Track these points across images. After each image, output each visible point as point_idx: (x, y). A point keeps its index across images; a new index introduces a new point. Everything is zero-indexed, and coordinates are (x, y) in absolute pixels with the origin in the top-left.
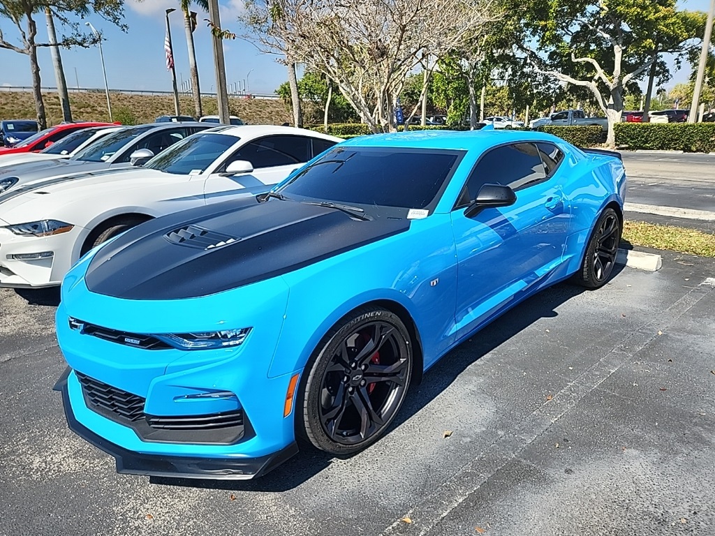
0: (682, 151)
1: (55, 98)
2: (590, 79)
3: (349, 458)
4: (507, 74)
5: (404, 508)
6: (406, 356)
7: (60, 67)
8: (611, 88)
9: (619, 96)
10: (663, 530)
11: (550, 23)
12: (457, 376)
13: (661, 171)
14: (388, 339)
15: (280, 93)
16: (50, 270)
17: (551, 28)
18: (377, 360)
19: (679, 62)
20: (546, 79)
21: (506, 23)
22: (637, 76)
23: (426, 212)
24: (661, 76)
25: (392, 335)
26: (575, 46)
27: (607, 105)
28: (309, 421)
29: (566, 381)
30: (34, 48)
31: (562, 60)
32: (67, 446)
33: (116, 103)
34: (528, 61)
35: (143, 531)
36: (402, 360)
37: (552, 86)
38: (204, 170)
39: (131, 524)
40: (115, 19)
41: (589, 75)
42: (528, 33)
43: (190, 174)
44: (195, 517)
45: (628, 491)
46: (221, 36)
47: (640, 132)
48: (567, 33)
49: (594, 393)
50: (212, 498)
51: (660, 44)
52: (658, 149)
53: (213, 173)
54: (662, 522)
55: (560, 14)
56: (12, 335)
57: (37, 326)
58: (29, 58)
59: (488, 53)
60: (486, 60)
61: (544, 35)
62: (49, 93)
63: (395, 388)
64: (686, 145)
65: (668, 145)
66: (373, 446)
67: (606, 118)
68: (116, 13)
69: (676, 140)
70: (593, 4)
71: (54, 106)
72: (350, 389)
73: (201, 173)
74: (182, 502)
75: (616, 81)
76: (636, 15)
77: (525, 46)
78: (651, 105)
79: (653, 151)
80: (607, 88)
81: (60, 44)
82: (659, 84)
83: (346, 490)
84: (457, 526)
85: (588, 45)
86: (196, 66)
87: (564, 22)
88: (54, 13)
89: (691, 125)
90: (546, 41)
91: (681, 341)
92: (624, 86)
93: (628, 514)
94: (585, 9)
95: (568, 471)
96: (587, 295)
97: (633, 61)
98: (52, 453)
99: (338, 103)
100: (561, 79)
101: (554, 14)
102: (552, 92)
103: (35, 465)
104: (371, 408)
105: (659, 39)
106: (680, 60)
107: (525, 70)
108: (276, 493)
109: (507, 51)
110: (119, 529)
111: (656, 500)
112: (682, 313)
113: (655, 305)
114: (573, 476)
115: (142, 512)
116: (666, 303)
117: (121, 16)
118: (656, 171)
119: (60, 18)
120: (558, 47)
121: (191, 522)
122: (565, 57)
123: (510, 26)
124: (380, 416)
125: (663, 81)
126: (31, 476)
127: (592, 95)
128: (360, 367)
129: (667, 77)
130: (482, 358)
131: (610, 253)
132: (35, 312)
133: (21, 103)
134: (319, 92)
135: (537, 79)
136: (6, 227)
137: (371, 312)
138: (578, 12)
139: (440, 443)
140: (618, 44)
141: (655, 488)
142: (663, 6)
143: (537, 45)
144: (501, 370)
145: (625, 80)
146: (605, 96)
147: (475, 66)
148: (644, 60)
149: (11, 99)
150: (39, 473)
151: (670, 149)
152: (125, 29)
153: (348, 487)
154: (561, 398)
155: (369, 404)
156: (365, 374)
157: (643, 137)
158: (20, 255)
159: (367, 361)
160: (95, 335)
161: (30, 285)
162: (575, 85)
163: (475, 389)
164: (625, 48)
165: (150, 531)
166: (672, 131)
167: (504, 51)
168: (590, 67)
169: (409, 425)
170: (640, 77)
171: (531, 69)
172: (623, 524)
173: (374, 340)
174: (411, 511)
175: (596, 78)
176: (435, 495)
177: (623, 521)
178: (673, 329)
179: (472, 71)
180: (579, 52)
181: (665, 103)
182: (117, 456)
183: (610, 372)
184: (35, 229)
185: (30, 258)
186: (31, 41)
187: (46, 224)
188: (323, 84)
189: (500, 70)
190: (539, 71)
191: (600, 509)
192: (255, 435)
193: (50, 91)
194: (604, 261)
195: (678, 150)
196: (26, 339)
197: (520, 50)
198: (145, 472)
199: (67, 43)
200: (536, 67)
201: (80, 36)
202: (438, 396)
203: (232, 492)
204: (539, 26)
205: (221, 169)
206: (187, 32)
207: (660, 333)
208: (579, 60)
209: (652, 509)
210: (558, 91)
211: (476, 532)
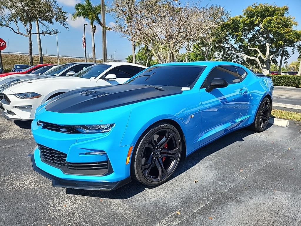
0: (295, 87)
1: (37, 58)
2: (256, 57)
3: (153, 188)
4: (221, 54)
5: (177, 208)
6: (179, 147)
7: (40, 44)
8: (265, 60)
9: (268, 64)
10: (294, 223)
11: (240, 33)
12: (200, 161)
13: (287, 94)
14: (171, 138)
15: (127, 59)
16: (30, 113)
17: (240, 36)
18: (166, 148)
19: (293, 51)
20: (238, 56)
21: (221, 33)
22: (276, 56)
23: (189, 88)
24: (286, 56)
25: (173, 136)
26: (250, 43)
27: (263, 67)
28: (136, 168)
29: (248, 164)
30: (31, 34)
31: (244, 49)
32: (31, 179)
33: (61, 61)
34: (230, 48)
35: (62, 211)
36: (177, 148)
37: (240, 59)
38: (96, 77)
39: (57, 208)
40: (64, 25)
41: (256, 55)
42: (230, 37)
43: (91, 78)
44: (85, 207)
45: (277, 207)
46: (106, 29)
47: (277, 78)
48: (246, 38)
49: (261, 169)
50: (92, 200)
51: (285, 43)
52: (285, 86)
53: (100, 78)
54: (294, 220)
55: (244, 30)
56: (12, 139)
57: (23, 136)
58: (28, 38)
59: (213, 45)
60: (212, 48)
61: (237, 38)
62: (35, 56)
63: (174, 161)
64: (297, 85)
65: (289, 84)
66: (163, 184)
67: (263, 73)
68: (64, 23)
69: (293, 82)
70: (258, 26)
71: (36, 61)
72: (155, 158)
73: (95, 78)
74: (80, 201)
75: (267, 57)
76: (275, 31)
77: (229, 42)
78: (281, 70)
79: (282, 87)
80: (263, 60)
81: (41, 33)
82: (285, 60)
83: (151, 200)
84: (200, 216)
85: (255, 43)
86: (94, 47)
87: (246, 33)
88: (40, 21)
89: (299, 77)
90: (238, 41)
91: (299, 152)
92: (270, 60)
93: (278, 216)
94: (254, 28)
95: (250, 198)
96: (256, 135)
97: (274, 50)
98: (25, 181)
99: (151, 64)
100: (244, 56)
101: (241, 30)
102: (240, 62)
103: (17, 185)
104: (163, 168)
105: (285, 41)
106: (294, 50)
107: (228, 52)
108: (120, 200)
109: (221, 45)
110: (51, 210)
111: (291, 211)
112: (298, 142)
113: (287, 139)
114: (252, 200)
115: (62, 204)
116: (291, 138)
117: (66, 24)
118: (284, 93)
119: (42, 23)
120: (242, 43)
121: (83, 209)
122: (246, 47)
123: (223, 34)
124: (167, 172)
125: (287, 59)
126: (15, 189)
127: (257, 63)
128: (159, 149)
129: (289, 57)
130: (211, 155)
131: (267, 117)
132: (22, 131)
133: (23, 60)
134: (144, 59)
135: (234, 56)
136: (14, 95)
137: (165, 124)
138: (251, 29)
139: (193, 185)
140: (268, 43)
141: (290, 206)
142: (287, 28)
143: (234, 42)
144: (219, 159)
145: (271, 57)
146: (262, 64)
147: (208, 50)
148: (279, 50)
149: (20, 58)
150: (19, 188)
151: (290, 86)
152: (68, 29)
153: (152, 199)
154: (247, 170)
155: (162, 166)
156: (161, 153)
157: (278, 81)
158: (18, 106)
159: (162, 147)
160: (48, 129)
161: (21, 119)
162: (249, 59)
163: (208, 166)
164: (271, 44)
165: (65, 211)
166: (291, 79)
167: (220, 44)
168: (256, 52)
169: (179, 178)
170: (277, 56)
171: (231, 52)
172: (276, 219)
173: (165, 137)
174: (180, 210)
175: (259, 56)
176: (191, 204)
177: (276, 218)
178: (295, 148)
179: (207, 52)
180: (251, 46)
181: (287, 69)
182: (53, 180)
183: (268, 162)
184: (26, 96)
185: (22, 108)
186: (30, 32)
187: (30, 94)
188: (145, 56)
189: (218, 52)
190: (235, 53)
191: (265, 213)
192: (113, 172)
193: (35, 55)
194: (264, 120)
195: (293, 86)
196: (18, 140)
197: (227, 44)
198: (64, 186)
199: (44, 33)
200: (233, 51)
201: (49, 31)
202: (192, 168)
203: (101, 198)
204: (235, 35)
205: (103, 78)
206: (92, 33)
207: (289, 149)
208: (251, 49)
209: (289, 214)
210: (242, 61)
211: (209, 219)
